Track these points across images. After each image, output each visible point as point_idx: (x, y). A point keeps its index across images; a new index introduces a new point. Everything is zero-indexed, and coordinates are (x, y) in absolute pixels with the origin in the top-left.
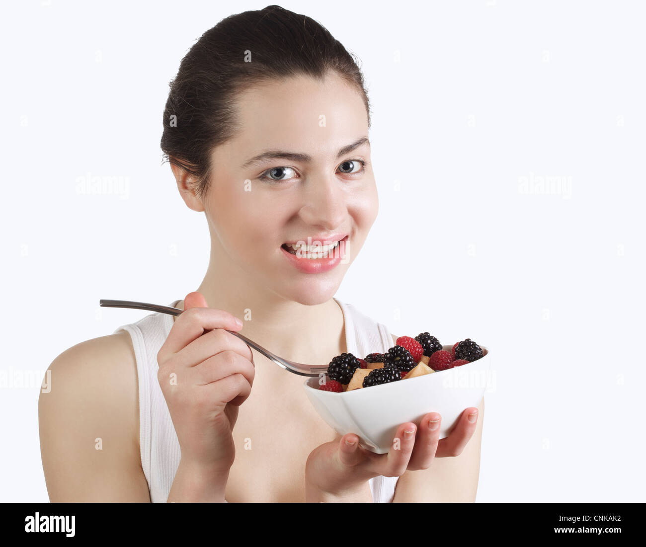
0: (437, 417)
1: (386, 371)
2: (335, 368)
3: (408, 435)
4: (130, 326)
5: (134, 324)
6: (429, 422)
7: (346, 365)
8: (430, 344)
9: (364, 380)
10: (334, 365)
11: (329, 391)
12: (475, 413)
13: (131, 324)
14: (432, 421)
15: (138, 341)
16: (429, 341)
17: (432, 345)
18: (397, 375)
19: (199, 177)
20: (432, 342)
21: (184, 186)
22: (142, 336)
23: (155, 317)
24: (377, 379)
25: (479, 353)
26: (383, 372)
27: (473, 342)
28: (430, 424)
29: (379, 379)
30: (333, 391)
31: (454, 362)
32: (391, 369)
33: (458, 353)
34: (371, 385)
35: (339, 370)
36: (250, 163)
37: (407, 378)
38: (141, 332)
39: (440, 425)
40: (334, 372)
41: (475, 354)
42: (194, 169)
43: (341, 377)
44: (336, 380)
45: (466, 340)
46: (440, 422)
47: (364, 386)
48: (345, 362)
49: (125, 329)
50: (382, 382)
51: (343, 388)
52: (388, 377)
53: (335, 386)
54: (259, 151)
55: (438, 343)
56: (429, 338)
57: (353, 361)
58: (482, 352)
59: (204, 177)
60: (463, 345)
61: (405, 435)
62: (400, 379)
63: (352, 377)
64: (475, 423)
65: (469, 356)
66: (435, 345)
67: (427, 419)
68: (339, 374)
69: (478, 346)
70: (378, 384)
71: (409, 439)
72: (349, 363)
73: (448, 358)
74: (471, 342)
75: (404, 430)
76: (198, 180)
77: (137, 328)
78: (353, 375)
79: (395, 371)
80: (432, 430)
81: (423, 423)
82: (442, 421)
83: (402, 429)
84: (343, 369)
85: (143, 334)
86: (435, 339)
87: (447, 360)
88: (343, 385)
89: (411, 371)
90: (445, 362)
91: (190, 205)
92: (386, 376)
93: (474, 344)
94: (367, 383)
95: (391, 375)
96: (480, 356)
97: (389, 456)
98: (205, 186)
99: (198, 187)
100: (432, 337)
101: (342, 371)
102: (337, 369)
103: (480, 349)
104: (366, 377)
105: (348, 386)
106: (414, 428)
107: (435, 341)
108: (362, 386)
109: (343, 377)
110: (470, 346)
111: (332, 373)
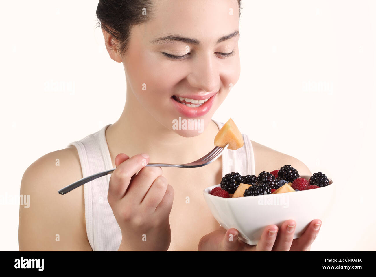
0: (293, 223)
1: (261, 187)
2: (225, 181)
3: (272, 234)
4: (76, 142)
5: (79, 141)
6: (287, 227)
7: (234, 180)
8: (291, 173)
9: (245, 191)
10: (226, 179)
11: (220, 196)
12: (320, 223)
13: (77, 141)
14: (290, 226)
15: (82, 153)
16: (290, 172)
17: (292, 174)
18: (268, 190)
19: (120, 41)
20: (292, 172)
21: (109, 44)
22: (85, 149)
23: (93, 136)
24: (254, 192)
25: (327, 182)
26: (259, 187)
27: (323, 175)
28: (288, 229)
29: (256, 192)
30: (223, 197)
31: (309, 186)
32: (265, 185)
33: (313, 180)
34: (249, 195)
35: (229, 183)
36: (157, 41)
37: (275, 193)
38: (84, 147)
39: (295, 229)
40: (225, 184)
41: (324, 182)
42: (116, 35)
43: (229, 189)
44: (226, 190)
45: (319, 172)
46: (295, 227)
47: (245, 196)
48: (233, 178)
49: (73, 144)
50: (257, 194)
51: (230, 196)
52: (262, 191)
53: (224, 194)
54: (165, 34)
55: (297, 173)
56: (290, 169)
57: (239, 179)
58: (329, 182)
59: (124, 42)
60: (316, 175)
61: (269, 234)
62: (270, 194)
63: (236, 189)
64: (318, 231)
65: (320, 183)
66: (294, 174)
67: (286, 224)
68: (229, 186)
69: (326, 177)
70: (255, 195)
71: (272, 237)
72: (236, 179)
73: (305, 184)
74: (322, 174)
75: (269, 230)
76: (119, 43)
77: (81, 144)
78: (237, 188)
79: (267, 187)
80: (289, 232)
81: (284, 227)
82: (296, 226)
83: (268, 229)
84: (231, 183)
85: (86, 148)
86: (295, 170)
87: (305, 185)
88: (230, 194)
89: (279, 189)
90: (303, 187)
91: (113, 57)
92: (260, 190)
93: (324, 176)
94: (247, 194)
95: (264, 190)
96: (327, 184)
97: (257, 246)
98: (124, 48)
99: (119, 48)
100: (293, 168)
101: (231, 185)
102: (227, 183)
103: (328, 180)
104: (247, 190)
105: (233, 195)
106: (276, 228)
107: (294, 171)
108: (243, 196)
109: (231, 189)
110: (321, 176)
111: (224, 185)
